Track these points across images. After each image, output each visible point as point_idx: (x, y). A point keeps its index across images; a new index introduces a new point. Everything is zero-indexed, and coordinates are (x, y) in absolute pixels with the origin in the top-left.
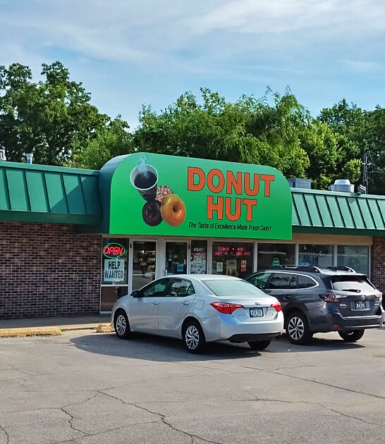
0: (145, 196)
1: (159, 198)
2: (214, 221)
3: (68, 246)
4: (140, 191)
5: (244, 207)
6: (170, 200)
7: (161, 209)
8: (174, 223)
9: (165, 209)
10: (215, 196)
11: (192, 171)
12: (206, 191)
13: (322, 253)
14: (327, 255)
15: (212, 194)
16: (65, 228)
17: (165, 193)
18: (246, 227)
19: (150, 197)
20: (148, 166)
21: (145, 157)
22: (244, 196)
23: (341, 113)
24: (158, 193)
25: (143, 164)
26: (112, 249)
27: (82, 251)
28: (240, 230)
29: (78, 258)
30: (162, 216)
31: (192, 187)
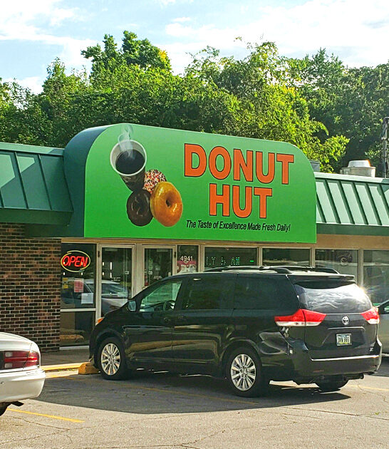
0: (130, 184)
1: (148, 187)
2: (219, 218)
3: (16, 255)
4: (123, 177)
5: (256, 199)
6: (162, 190)
7: (151, 203)
8: (167, 221)
9: (156, 202)
10: (220, 183)
11: (190, 149)
12: (208, 177)
13: (344, 261)
14: (351, 264)
15: (215, 181)
16: (11, 230)
17: (156, 180)
18: (258, 226)
19: (136, 186)
20: (133, 143)
21: (129, 130)
22: (256, 183)
23: (319, 65)
24: (146, 180)
25: (127, 140)
26: (73, 259)
27: (34, 262)
28: (251, 230)
29: (29, 273)
30: (152, 211)
31: (190, 171)
